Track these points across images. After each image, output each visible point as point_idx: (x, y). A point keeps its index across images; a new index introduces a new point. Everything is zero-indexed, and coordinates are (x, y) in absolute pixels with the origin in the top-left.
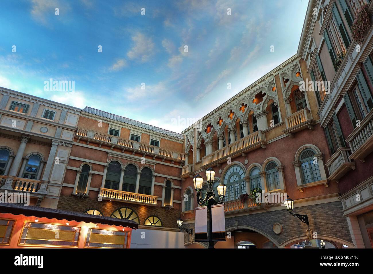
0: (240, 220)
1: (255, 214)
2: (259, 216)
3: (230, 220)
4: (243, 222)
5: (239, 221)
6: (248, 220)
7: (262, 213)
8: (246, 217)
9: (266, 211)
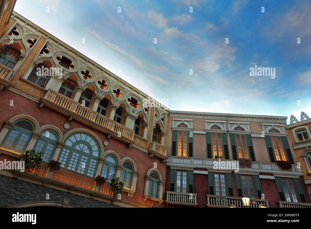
0: (74, 199)
1: (96, 200)
2: (101, 205)
3: (56, 193)
4: (78, 203)
5: (71, 200)
6: (85, 203)
7: (106, 203)
8: (85, 199)
9: (110, 203)
